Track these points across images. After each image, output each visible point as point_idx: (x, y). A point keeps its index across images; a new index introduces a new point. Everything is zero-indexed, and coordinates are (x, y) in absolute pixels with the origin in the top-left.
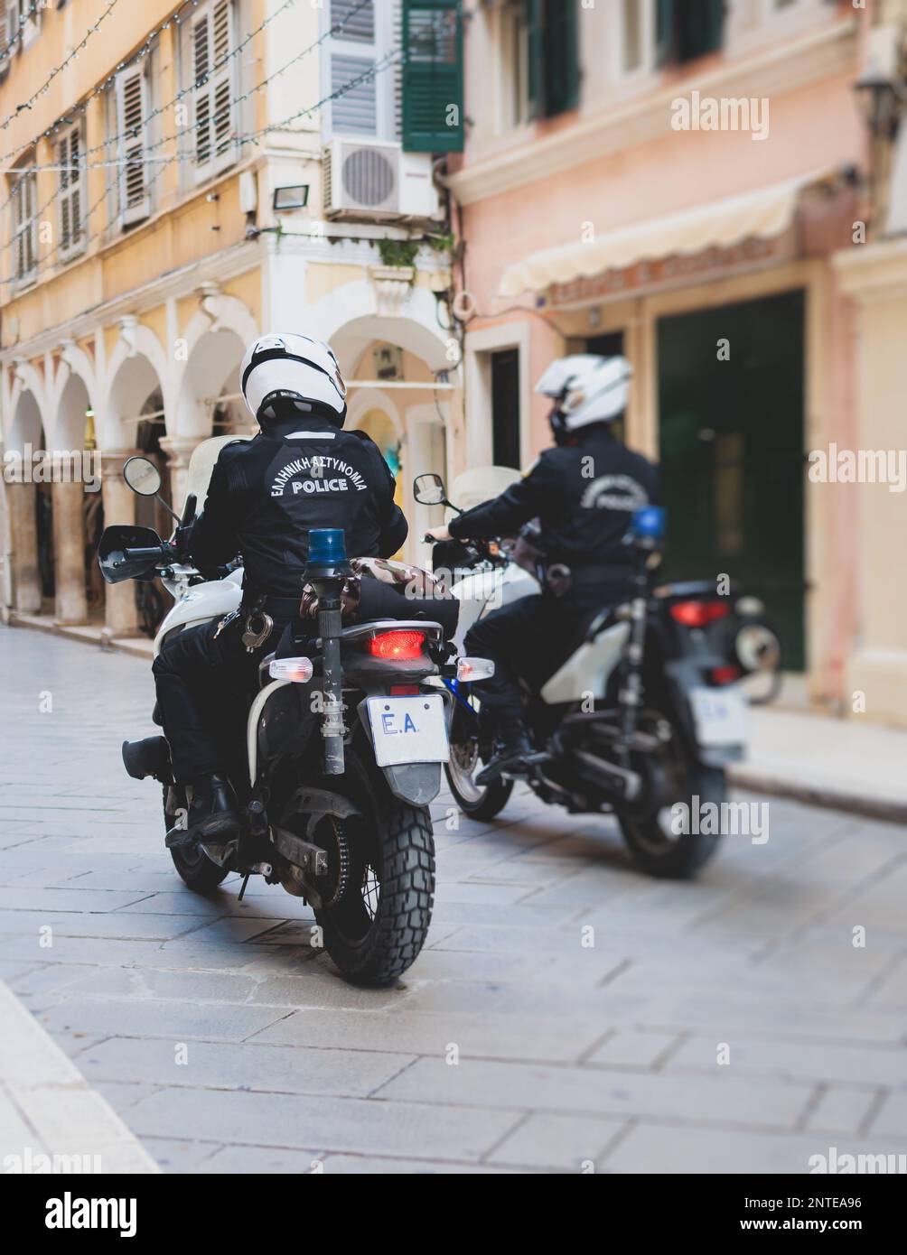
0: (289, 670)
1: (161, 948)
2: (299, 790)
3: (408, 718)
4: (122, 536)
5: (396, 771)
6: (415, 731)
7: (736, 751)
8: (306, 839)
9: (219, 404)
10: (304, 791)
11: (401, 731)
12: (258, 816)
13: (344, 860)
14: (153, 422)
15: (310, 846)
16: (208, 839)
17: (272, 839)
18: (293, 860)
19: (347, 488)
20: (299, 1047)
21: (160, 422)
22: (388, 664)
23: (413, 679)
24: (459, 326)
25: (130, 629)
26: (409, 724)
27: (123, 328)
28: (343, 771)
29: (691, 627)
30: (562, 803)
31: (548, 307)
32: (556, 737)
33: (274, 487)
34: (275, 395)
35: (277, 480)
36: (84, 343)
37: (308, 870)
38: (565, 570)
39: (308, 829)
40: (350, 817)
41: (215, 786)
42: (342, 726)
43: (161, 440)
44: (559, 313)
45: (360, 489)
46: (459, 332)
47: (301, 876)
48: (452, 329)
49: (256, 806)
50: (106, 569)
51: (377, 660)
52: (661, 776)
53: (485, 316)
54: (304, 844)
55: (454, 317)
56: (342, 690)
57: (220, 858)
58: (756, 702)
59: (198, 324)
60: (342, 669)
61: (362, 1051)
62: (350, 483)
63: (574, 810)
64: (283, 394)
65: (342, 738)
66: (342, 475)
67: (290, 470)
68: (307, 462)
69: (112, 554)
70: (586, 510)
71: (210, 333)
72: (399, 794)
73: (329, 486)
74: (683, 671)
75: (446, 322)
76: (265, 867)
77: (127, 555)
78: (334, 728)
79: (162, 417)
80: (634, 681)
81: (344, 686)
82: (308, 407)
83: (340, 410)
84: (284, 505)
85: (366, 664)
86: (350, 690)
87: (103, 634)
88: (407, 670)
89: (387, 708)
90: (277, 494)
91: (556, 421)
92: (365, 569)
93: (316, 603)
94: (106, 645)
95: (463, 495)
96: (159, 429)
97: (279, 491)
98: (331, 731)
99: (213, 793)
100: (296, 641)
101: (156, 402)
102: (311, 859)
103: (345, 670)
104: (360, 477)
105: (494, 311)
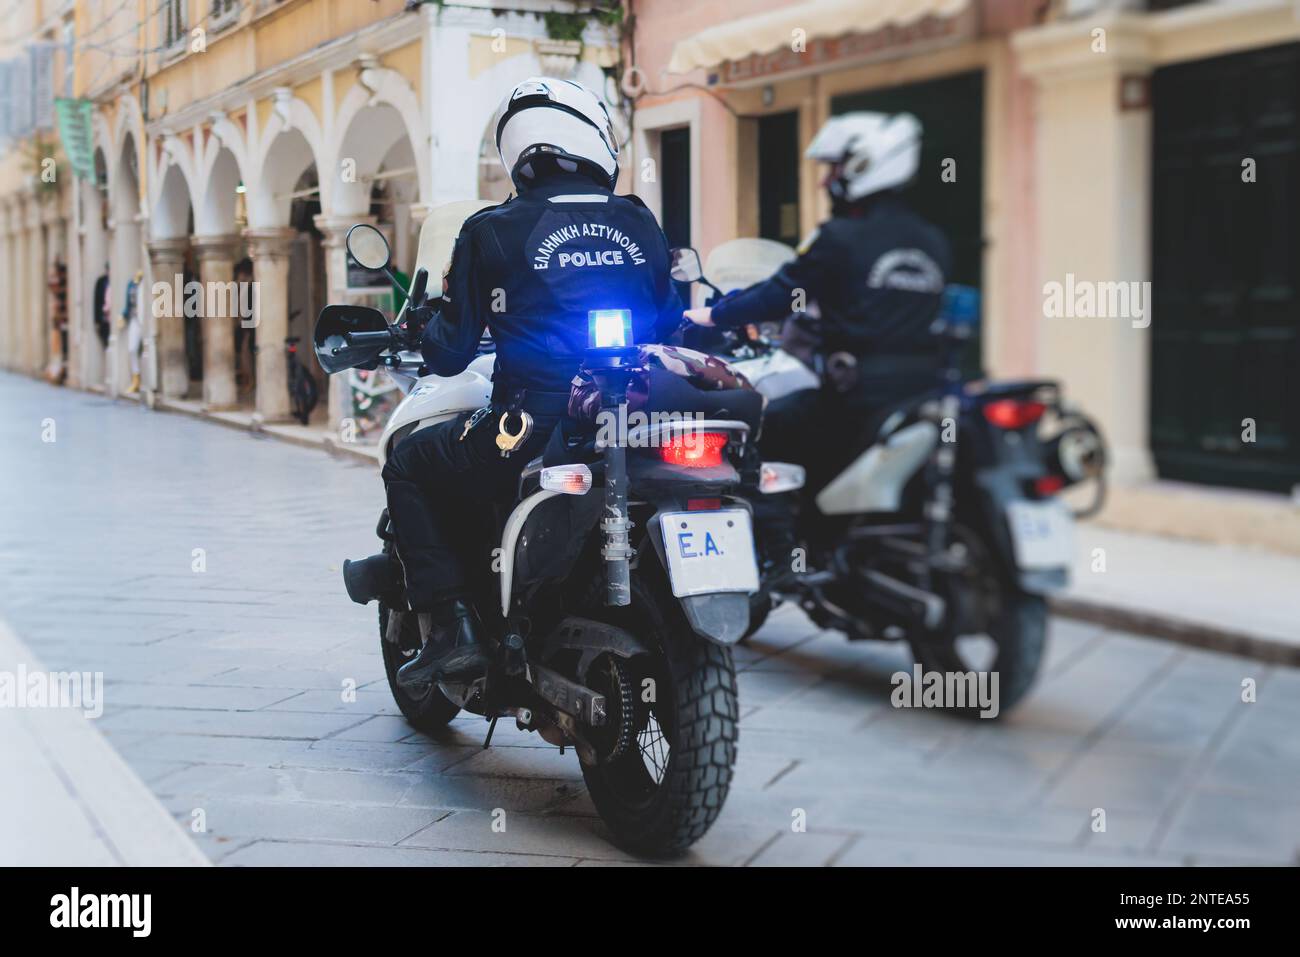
0: (562, 479)
1: (310, 747)
2: (565, 620)
3: (709, 538)
4: (342, 318)
5: (696, 602)
6: (717, 553)
7: (1060, 574)
8: (577, 681)
9: (377, 182)
10: (573, 623)
11: (701, 554)
12: (516, 653)
13: (626, 704)
14: (307, 199)
15: (583, 690)
16: (449, 678)
17: (529, 677)
18: (560, 705)
19: (622, 262)
20: (454, 850)
21: (315, 199)
22: (685, 472)
23: (714, 491)
24: (628, 103)
25: (282, 415)
26: (710, 546)
27: (276, 101)
28: (629, 602)
29: (1007, 429)
30: (839, 628)
31: (720, 84)
32: (840, 555)
33: (537, 259)
34: (533, 151)
35: (540, 250)
36: (235, 116)
37: (581, 720)
38: (848, 359)
39: (580, 668)
40: (635, 656)
41: (459, 615)
42: (627, 547)
43: (316, 218)
44: (731, 91)
45: (637, 263)
46: (628, 110)
47: (571, 725)
48: (621, 106)
49: (514, 640)
50: (323, 356)
51: (670, 468)
52: (968, 600)
53: (655, 93)
54: (574, 686)
55: (622, 94)
56: (628, 504)
57: (461, 698)
58: (1080, 515)
59: (355, 99)
60: (627, 478)
61: (520, 854)
62: (626, 255)
63: (854, 635)
64: (544, 149)
65: (628, 562)
66: (616, 247)
67: (556, 239)
68: (576, 231)
69: (329, 338)
70: (875, 291)
71: (368, 107)
72: (700, 630)
73: (601, 258)
74: (999, 482)
75: (614, 98)
76: (524, 714)
77: (349, 340)
78: (618, 549)
79: (317, 195)
80: (944, 493)
81: (630, 498)
82: (573, 166)
83: (611, 171)
84: (549, 280)
85: (657, 472)
86: (636, 503)
87: (254, 421)
88: (709, 479)
89: (684, 526)
90: (541, 267)
91: (837, 188)
92: (653, 359)
93: (591, 398)
94: (256, 431)
95: (718, 271)
96: (312, 206)
97: (543, 264)
98: (615, 554)
99: (458, 623)
100: (571, 444)
101: (310, 178)
102: (586, 705)
103: (631, 480)
104: (637, 249)
105: (664, 88)
